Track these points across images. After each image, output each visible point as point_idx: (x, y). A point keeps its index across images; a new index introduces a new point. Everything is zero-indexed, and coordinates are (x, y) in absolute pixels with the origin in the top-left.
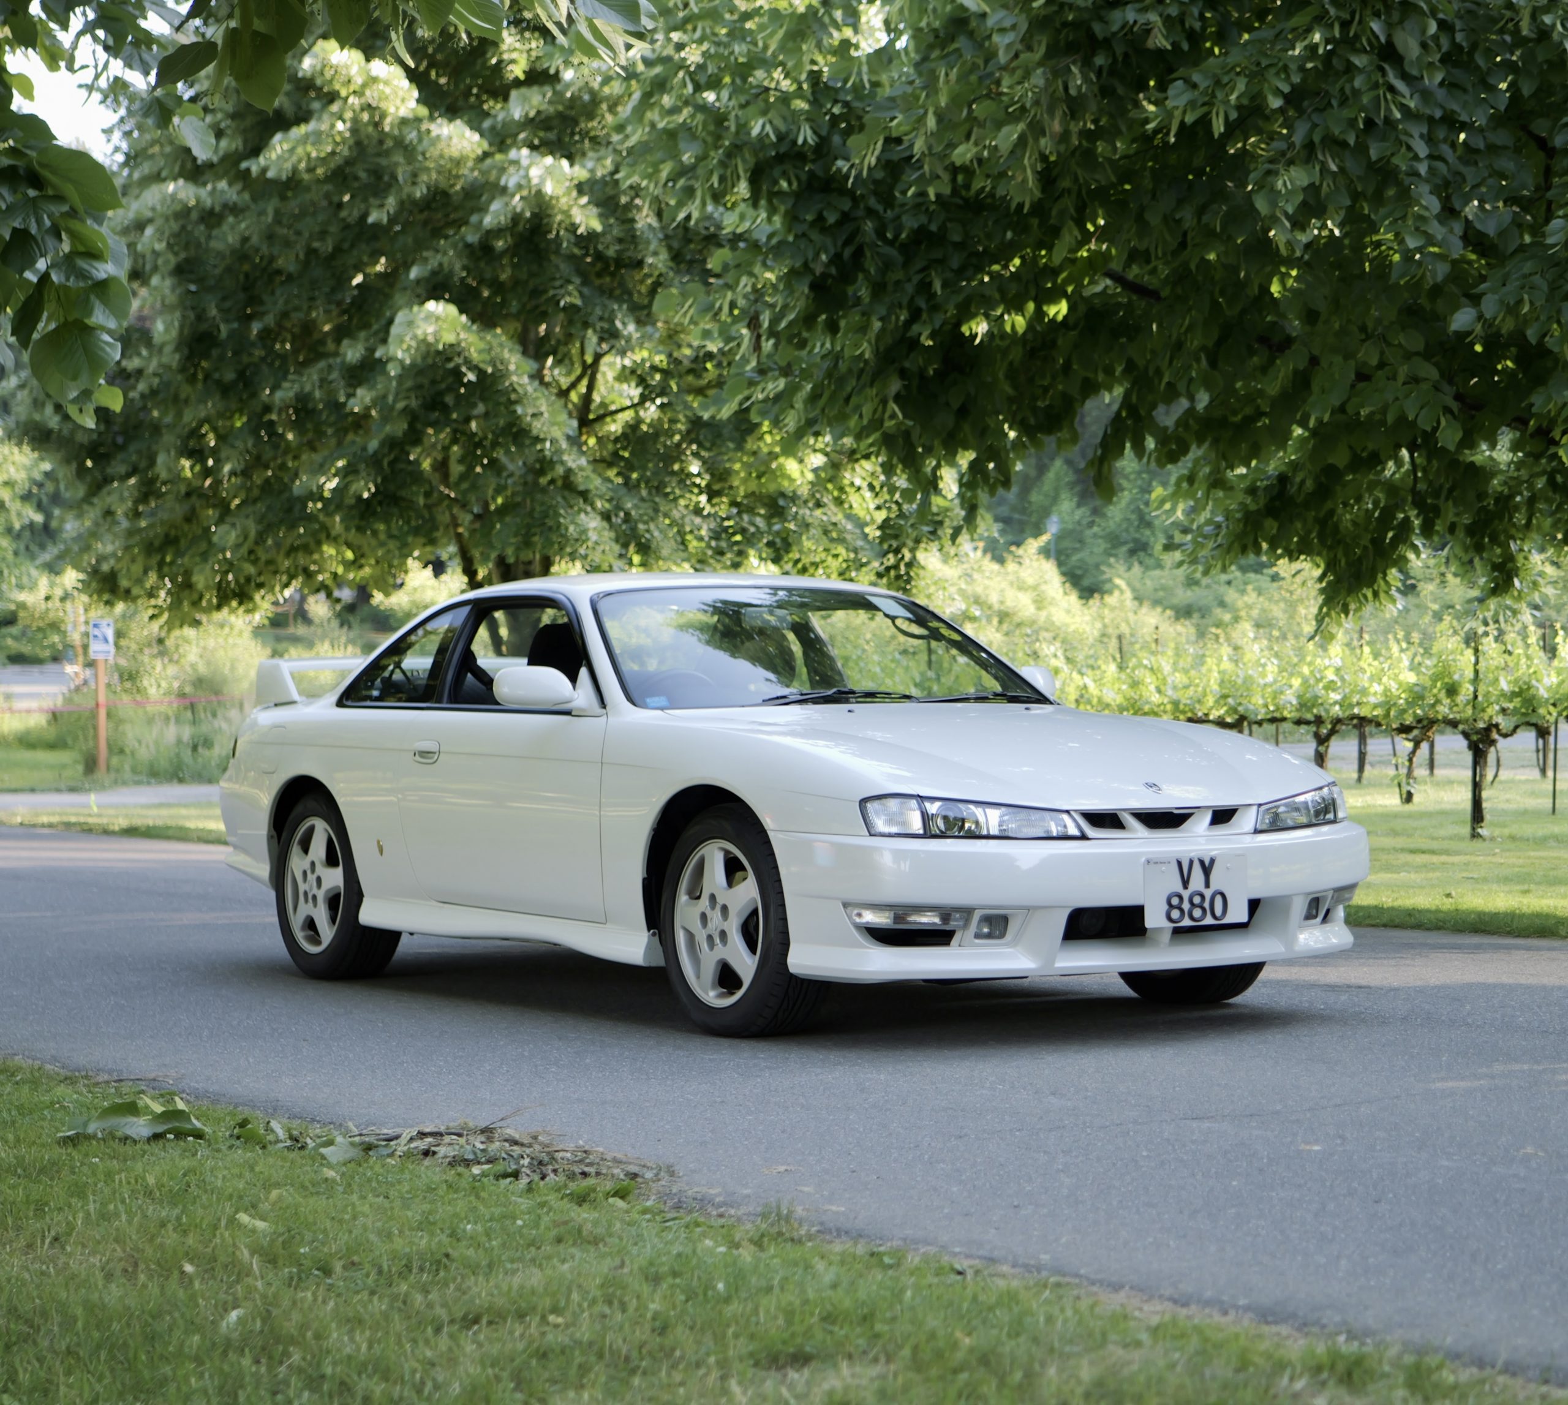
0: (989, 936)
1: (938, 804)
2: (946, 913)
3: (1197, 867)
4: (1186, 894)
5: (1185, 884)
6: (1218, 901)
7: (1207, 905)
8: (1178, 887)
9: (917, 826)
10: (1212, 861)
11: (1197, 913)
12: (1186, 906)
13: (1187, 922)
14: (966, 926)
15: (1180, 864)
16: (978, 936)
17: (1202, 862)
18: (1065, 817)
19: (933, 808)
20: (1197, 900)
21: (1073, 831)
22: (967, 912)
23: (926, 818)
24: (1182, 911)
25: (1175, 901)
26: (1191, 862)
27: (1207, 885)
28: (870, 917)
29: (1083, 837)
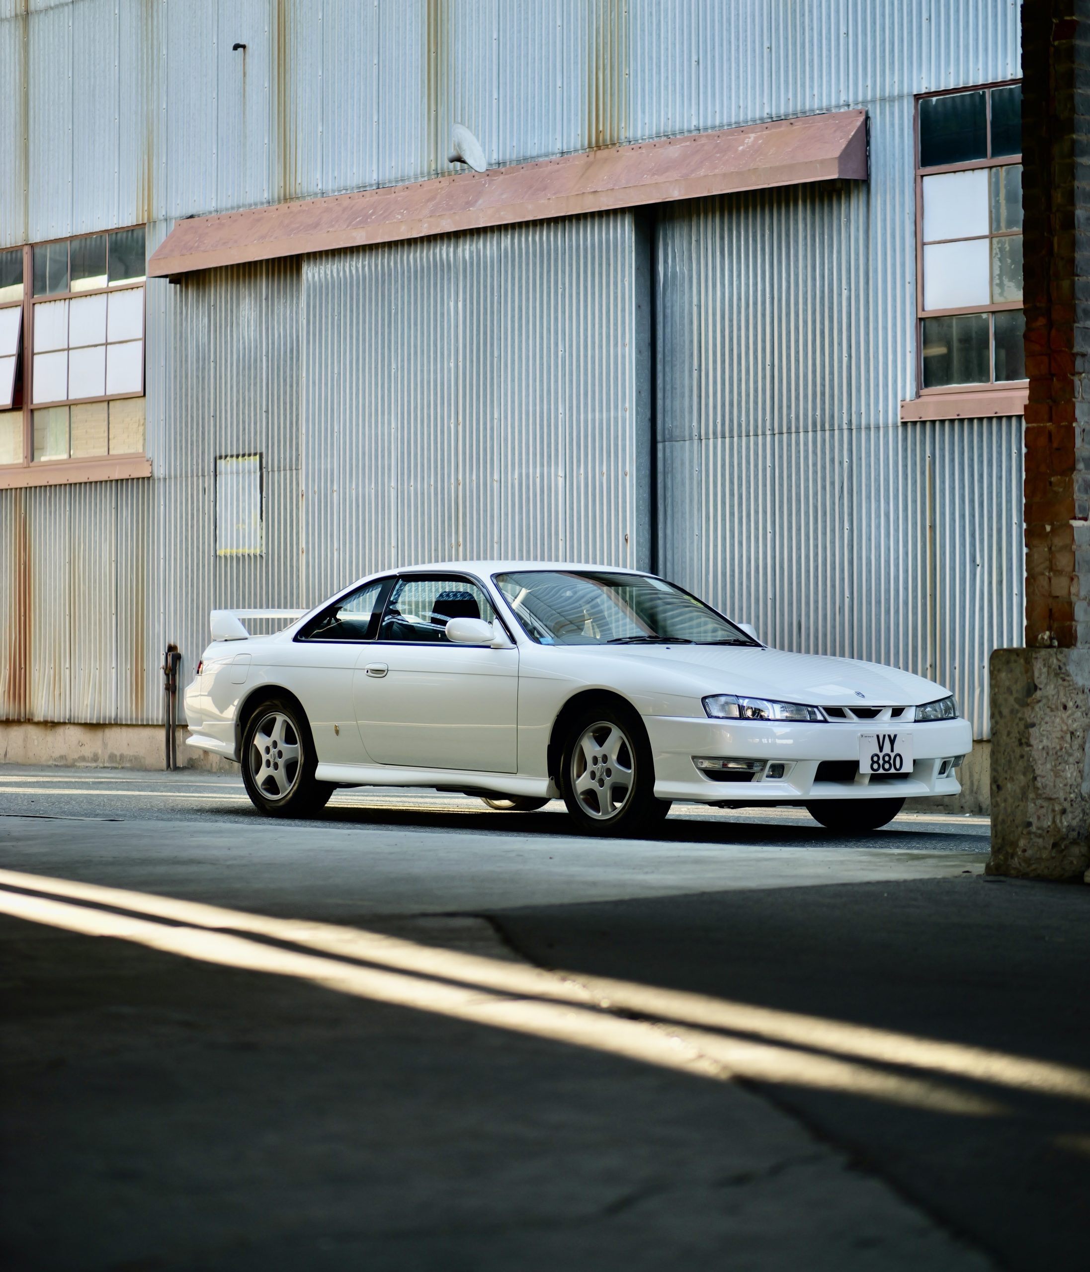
0: (772, 776)
1: (747, 700)
2: (750, 762)
3: (887, 739)
4: (881, 755)
5: (881, 749)
6: (898, 759)
7: (892, 762)
8: (877, 751)
9: (736, 713)
10: (895, 736)
11: (887, 766)
12: (881, 762)
13: (881, 771)
14: (762, 770)
15: (878, 737)
16: (767, 776)
17: (889, 736)
18: (815, 710)
19: (745, 703)
20: (887, 758)
21: (820, 717)
22: (764, 762)
23: (741, 708)
24: (879, 765)
25: (875, 759)
26: (884, 736)
27: (892, 751)
28: (706, 764)
29: (825, 721)
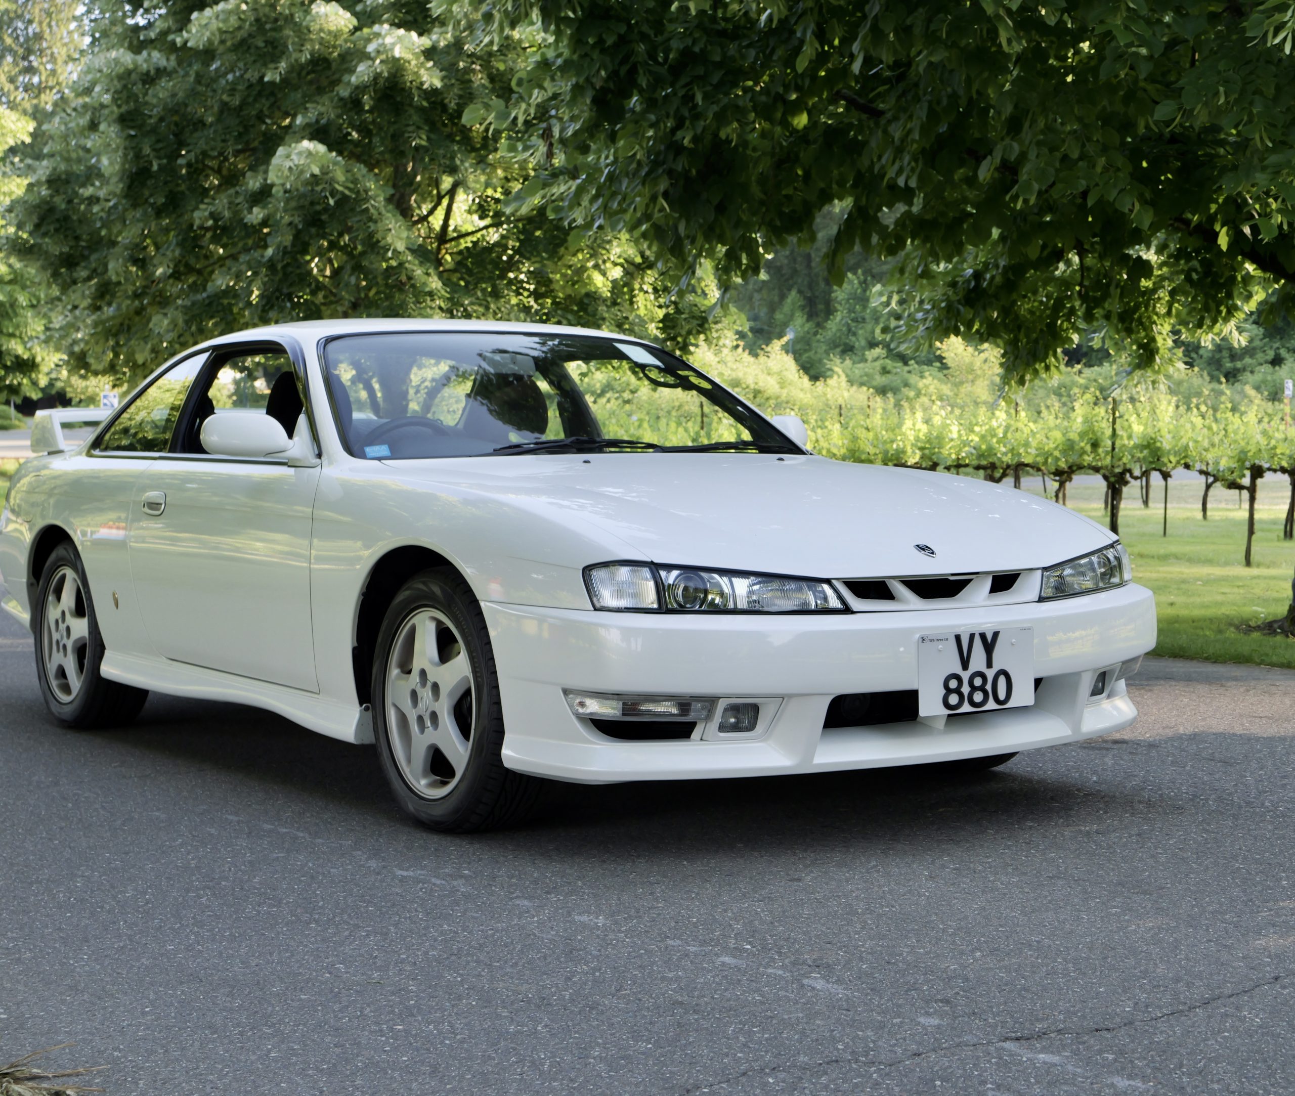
0: (736, 728)
1: (675, 573)
2: (685, 703)
3: (978, 643)
4: (965, 676)
5: (965, 665)
6: (1002, 682)
7: (989, 687)
8: (957, 669)
9: (650, 598)
10: (996, 635)
11: (978, 697)
12: (966, 689)
13: (966, 708)
14: (709, 718)
15: (958, 638)
16: (722, 728)
17: (983, 636)
18: (826, 587)
19: (671, 577)
20: (978, 682)
21: (834, 603)
22: (710, 701)
23: (661, 588)
24: (961, 695)
25: (953, 684)
26: (972, 636)
27: (989, 665)
28: (594, 707)
29: (847, 610)
